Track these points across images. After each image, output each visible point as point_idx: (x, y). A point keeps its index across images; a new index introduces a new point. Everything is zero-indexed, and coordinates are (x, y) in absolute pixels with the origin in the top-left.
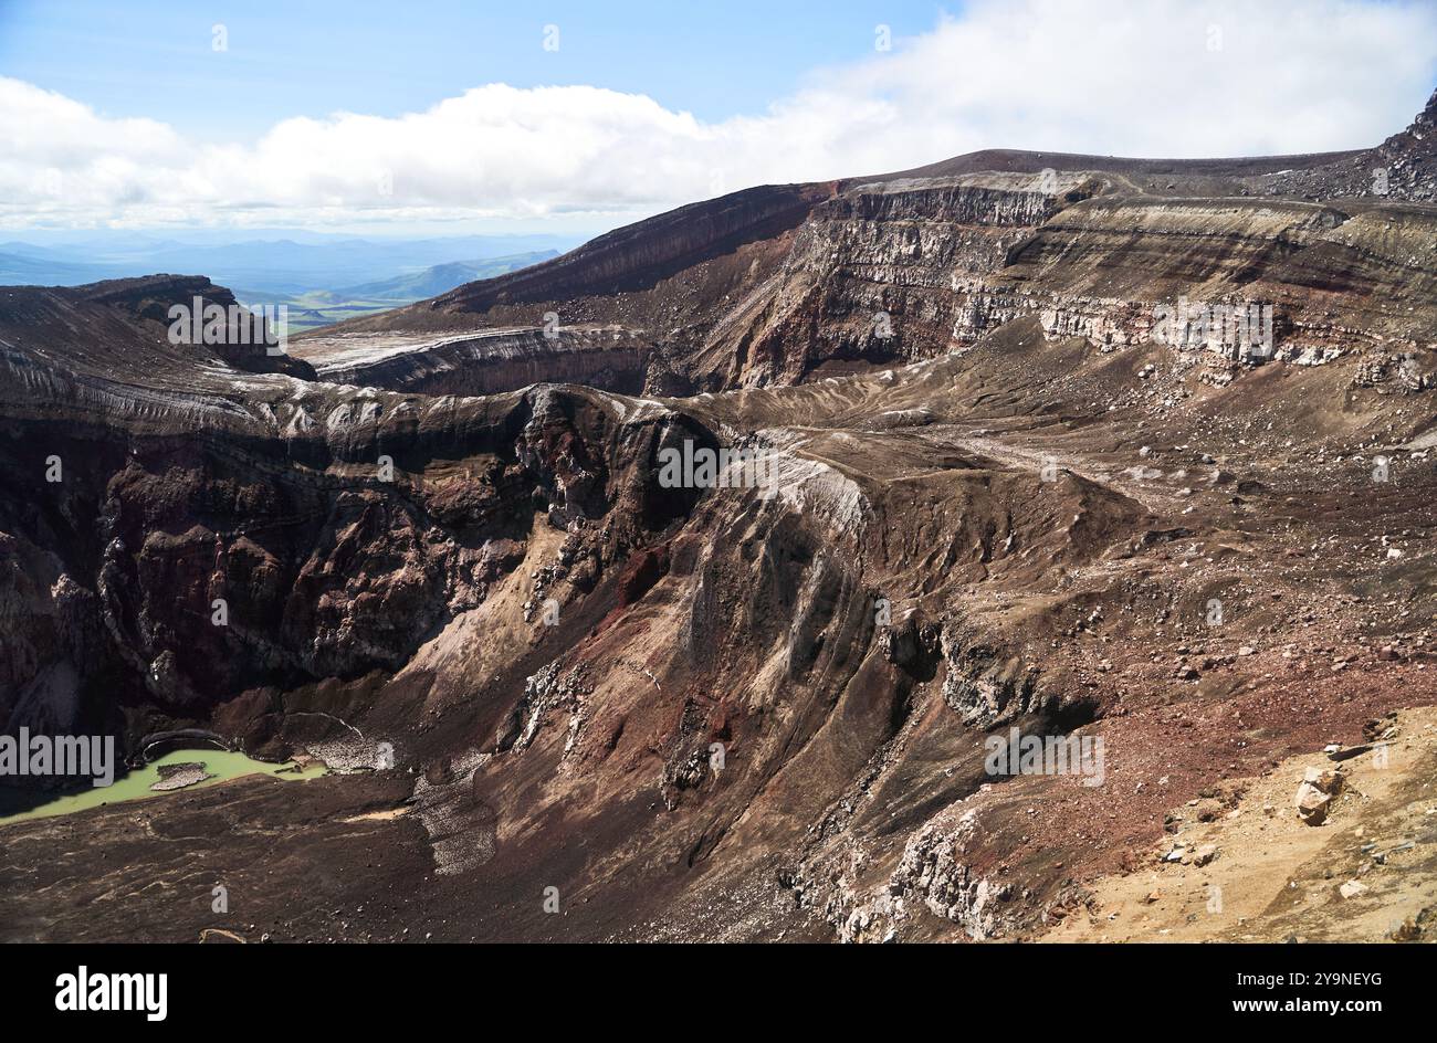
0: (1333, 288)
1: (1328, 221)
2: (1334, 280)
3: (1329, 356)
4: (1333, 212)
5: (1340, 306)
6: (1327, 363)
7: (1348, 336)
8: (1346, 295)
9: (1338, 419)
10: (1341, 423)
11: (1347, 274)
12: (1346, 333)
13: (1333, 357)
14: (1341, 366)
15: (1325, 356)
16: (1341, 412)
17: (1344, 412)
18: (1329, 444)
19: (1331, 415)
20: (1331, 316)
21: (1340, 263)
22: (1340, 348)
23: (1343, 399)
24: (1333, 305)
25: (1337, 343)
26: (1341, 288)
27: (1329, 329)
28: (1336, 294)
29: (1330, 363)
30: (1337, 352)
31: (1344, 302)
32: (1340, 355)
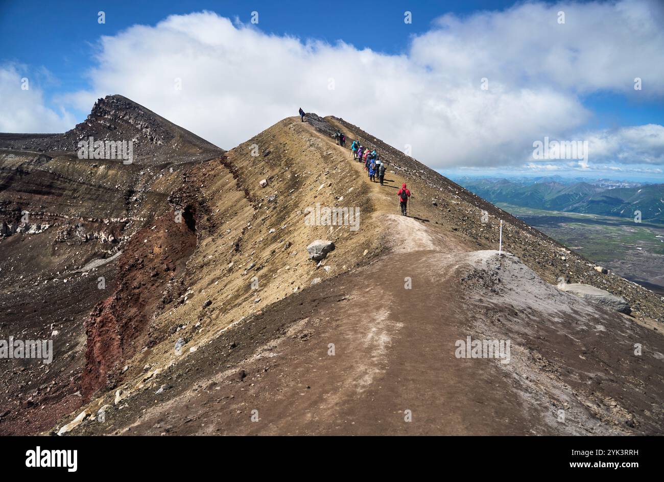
0: (44, 194)
1: (44, 161)
2: (44, 189)
3: (44, 228)
4: (46, 156)
5: (47, 202)
6: (43, 232)
7: (52, 218)
8: (50, 197)
9: (48, 261)
10: (50, 262)
11: (50, 186)
12: (51, 215)
13: (45, 228)
14: (50, 232)
15: (42, 228)
16: (50, 257)
17: (52, 256)
18: (44, 274)
19: (45, 259)
20: (43, 207)
21: (47, 181)
22: (49, 224)
23: (51, 250)
24: (44, 202)
25: (47, 221)
26: (48, 193)
27: (42, 214)
28: (45, 197)
29: (45, 231)
30: (47, 226)
31: (49, 200)
32: (49, 227)
